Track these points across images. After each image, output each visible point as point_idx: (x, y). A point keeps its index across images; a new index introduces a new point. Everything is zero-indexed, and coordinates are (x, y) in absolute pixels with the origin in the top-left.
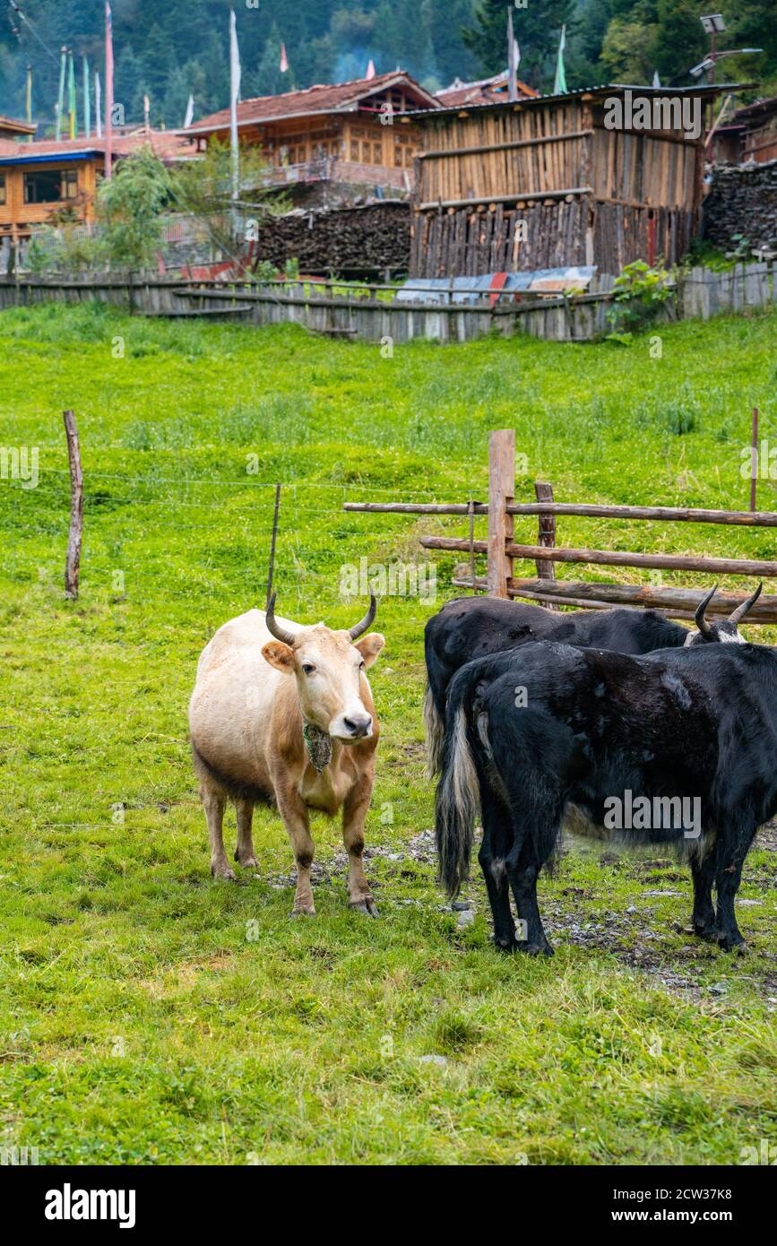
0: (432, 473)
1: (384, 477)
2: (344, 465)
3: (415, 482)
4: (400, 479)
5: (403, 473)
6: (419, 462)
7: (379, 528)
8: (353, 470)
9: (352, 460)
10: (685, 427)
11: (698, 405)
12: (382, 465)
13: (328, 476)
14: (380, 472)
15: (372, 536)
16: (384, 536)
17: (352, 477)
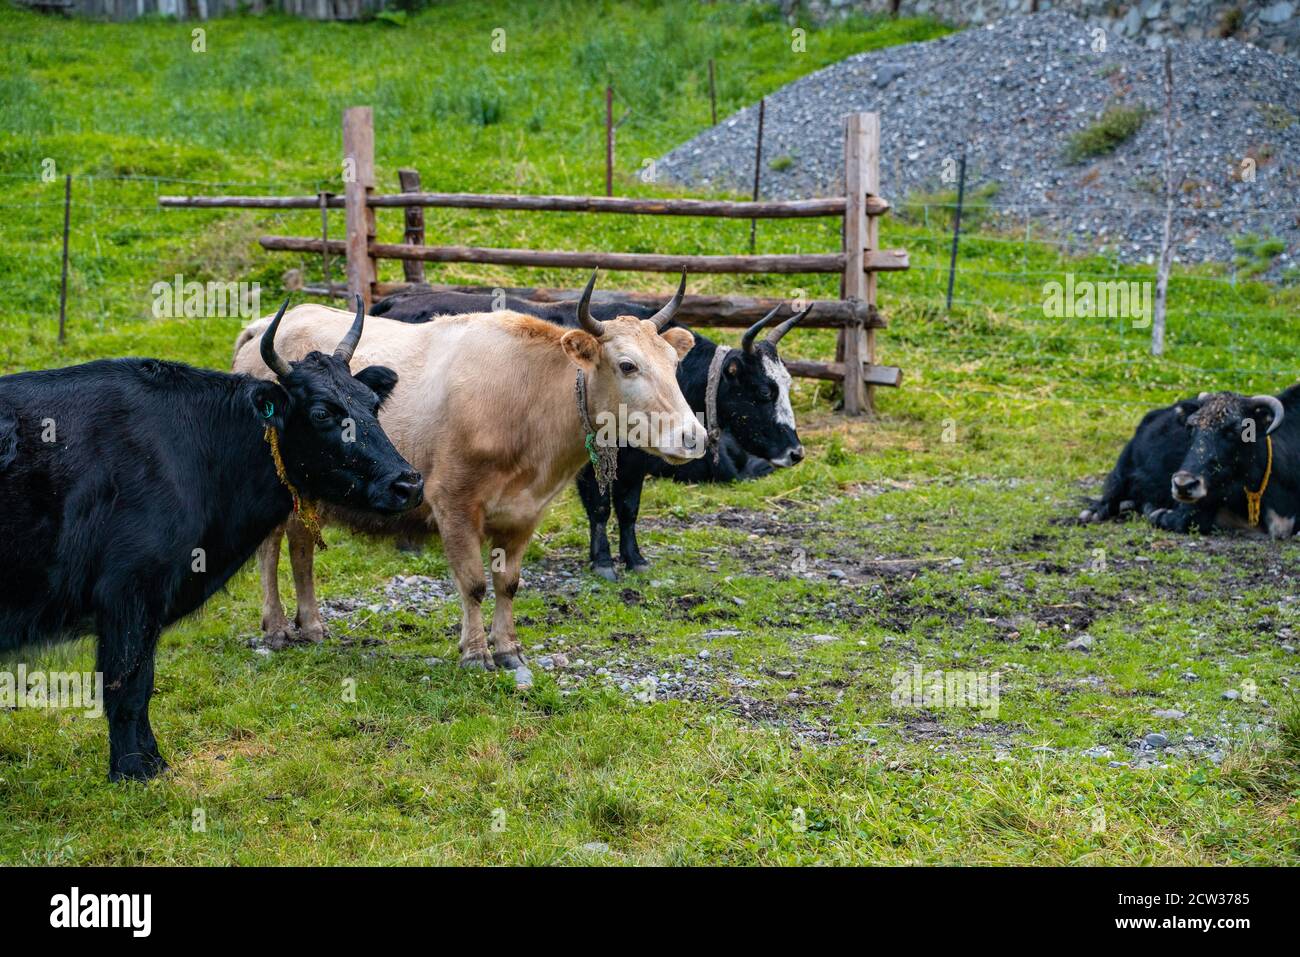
0: (222, 168)
1: (164, 172)
2: (112, 158)
3: (202, 178)
4: (183, 174)
5: (186, 168)
6: (205, 155)
7: (168, 231)
8: (124, 163)
9: (120, 151)
10: (491, 116)
11: (502, 92)
12: (159, 159)
13: (92, 171)
14: (158, 166)
15: (162, 242)
16: (174, 242)
17: (124, 172)
